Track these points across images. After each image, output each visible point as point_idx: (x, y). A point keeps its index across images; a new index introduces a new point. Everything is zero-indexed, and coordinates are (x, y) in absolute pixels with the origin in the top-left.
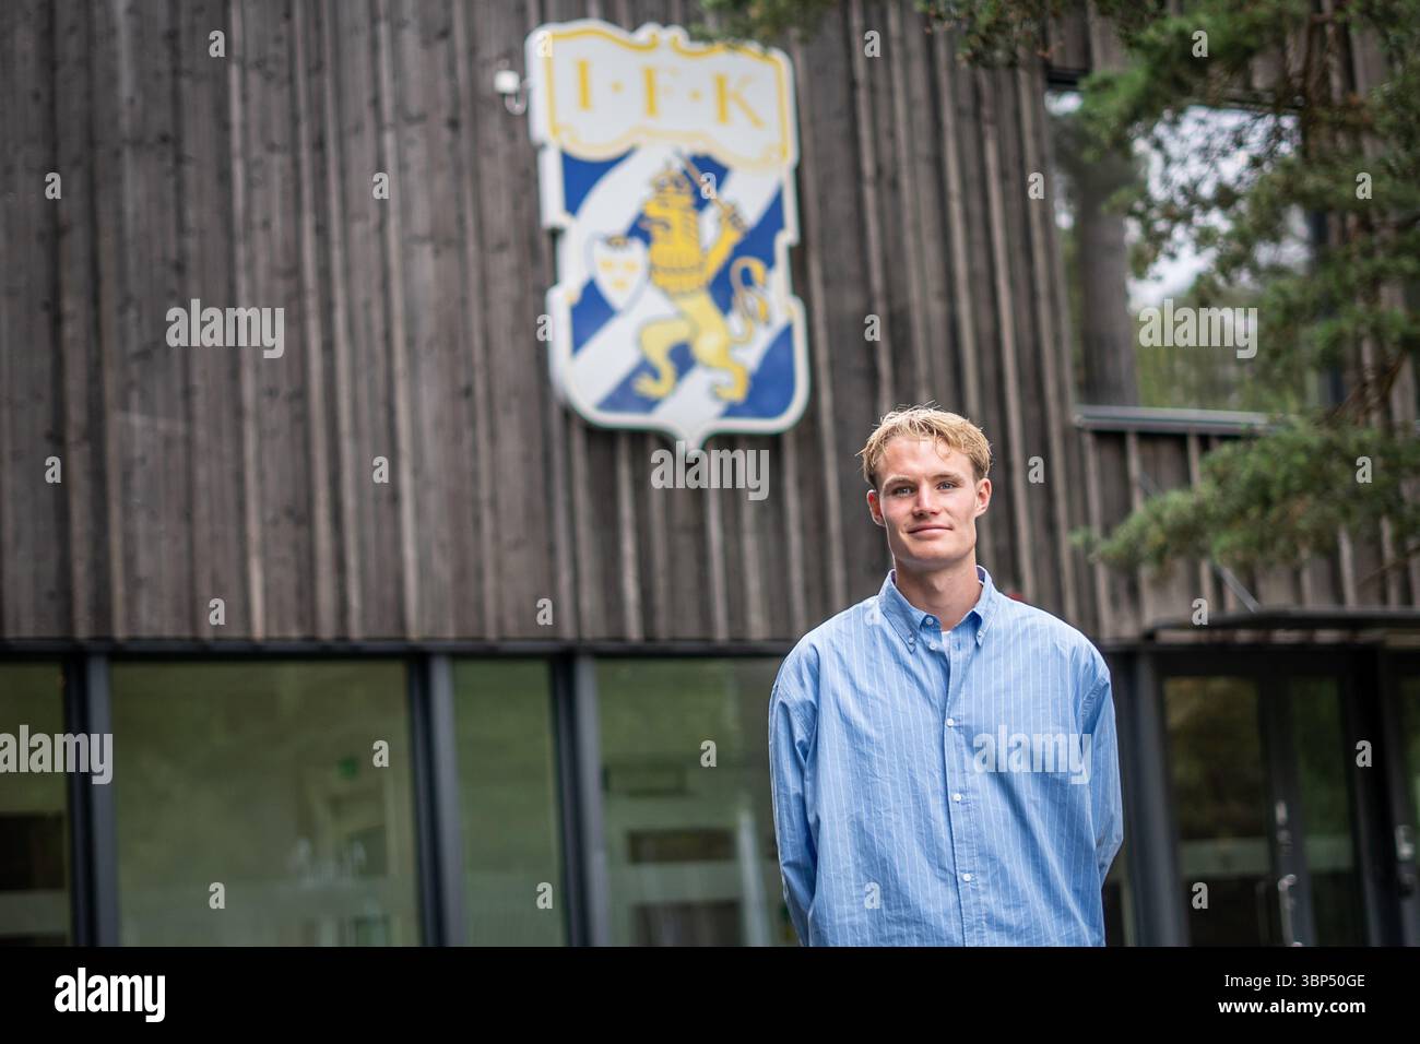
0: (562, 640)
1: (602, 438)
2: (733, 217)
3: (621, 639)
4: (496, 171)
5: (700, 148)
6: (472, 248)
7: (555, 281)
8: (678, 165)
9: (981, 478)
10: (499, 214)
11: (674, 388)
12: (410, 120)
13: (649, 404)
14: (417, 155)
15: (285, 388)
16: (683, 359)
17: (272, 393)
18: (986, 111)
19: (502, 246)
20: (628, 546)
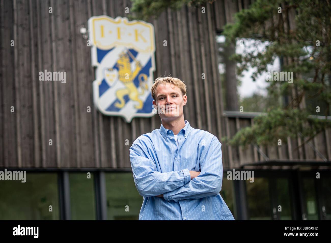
0: (96, 168)
1: (107, 118)
2: (139, 64)
3: (111, 167)
4: (81, 53)
5: (131, 47)
6: (74, 71)
7: (95, 79)
8: (126, 51)
9: (184, 95)
10: (81, 63)
11: (125, 106)
12: (59, 40)
13: (118, 110)
14: (61, 48)
15: (27, 105)
16: (127, 99)
17: (24, 106)
18: (202, 39)
19: (82, 71)
20: (113, 145)
